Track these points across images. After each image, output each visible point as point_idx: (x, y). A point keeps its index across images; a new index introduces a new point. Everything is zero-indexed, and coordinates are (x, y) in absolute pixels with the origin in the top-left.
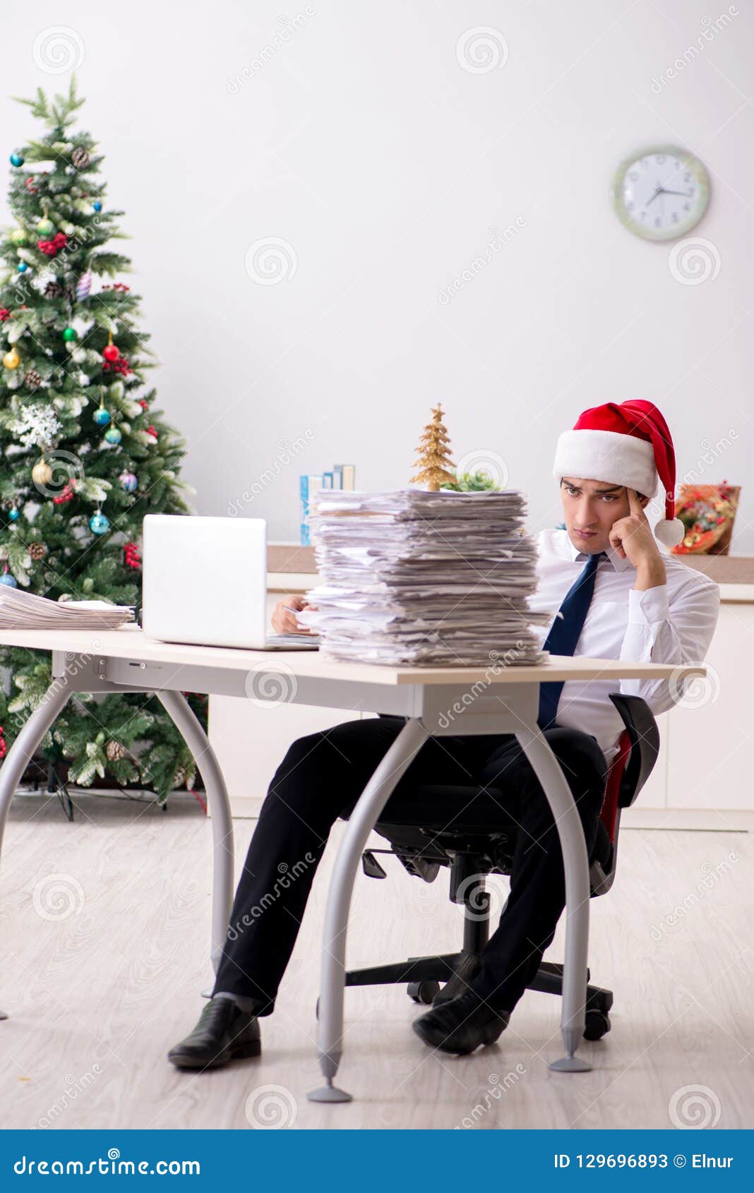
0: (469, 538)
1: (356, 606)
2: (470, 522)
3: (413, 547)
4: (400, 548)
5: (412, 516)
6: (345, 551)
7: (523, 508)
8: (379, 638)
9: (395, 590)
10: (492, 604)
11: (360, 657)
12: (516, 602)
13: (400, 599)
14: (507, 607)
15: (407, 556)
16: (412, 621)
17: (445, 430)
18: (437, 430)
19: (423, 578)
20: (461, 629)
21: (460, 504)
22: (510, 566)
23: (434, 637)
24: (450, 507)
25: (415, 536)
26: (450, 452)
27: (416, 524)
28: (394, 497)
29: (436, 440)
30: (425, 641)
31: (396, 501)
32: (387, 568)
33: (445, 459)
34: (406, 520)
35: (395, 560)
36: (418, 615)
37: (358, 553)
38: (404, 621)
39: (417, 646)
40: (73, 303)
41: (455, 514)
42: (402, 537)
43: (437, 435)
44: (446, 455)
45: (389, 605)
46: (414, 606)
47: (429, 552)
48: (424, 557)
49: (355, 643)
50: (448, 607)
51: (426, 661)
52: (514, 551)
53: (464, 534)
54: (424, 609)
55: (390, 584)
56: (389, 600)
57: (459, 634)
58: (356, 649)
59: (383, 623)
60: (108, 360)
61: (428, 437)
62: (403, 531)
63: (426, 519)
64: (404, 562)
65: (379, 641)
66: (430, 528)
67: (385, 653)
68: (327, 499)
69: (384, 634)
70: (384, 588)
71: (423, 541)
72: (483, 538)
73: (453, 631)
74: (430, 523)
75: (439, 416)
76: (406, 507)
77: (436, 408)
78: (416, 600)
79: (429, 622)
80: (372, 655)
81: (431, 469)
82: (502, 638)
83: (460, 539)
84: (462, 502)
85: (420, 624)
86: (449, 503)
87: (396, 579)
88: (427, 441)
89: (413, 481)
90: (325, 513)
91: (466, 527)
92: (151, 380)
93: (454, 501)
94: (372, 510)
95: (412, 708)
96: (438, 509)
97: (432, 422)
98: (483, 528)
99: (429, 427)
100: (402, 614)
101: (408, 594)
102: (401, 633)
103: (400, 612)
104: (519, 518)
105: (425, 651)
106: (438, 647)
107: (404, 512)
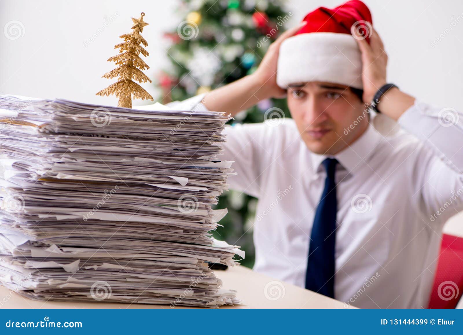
0: (137, 159)
3: (53, 163)
5: (56, 130)
15: (42, 173)
17: (143, 42)
18: (135, 40)
19: (63, 199)
20: (111, 260)
21: (127, 120)
22: (182, 194)
23: (72, 267)
25: (57, 152)
27: (57, 138)
28: (41, 106)
29: (133, 51)
30: (61, 269)
34: (49, 133)
36: (54, 240)
41: (117, 132)
42: (44, 151)
43: (134, 47)
46: (48, 230)
47: (75, 171)
50: (97, 233)
53: (132, 155)
54: (65, 235)
56: (20, 220)
57: (107, 265)
59: (14, 245)
61: (123, 46)
63: (73, 134)
64: (42, 179)
66: (77, 144)
69: (13, 258)
71: (64, 158)
72: (159, 161)
73: (100, 261)
75: (139, 26)
76: (50, 118)
78: (53, 223)
79: (65, 249)
81: (122, 81)
82: (167, 274)
84: (130, 118)
87: (29, 197)
88: (123, 51)
91: (134, 147)
93: (118, 117)
94: (26, 119)
97: (130, 31)
98: (159, 150)
99: (127, 37)
100: (34, 238)
101: (41, 216)
102: (30, 258)
103: (31, 235)
104: (215, 144)
105: (50, 282)
106: (70, 278)
107: (48, 124)
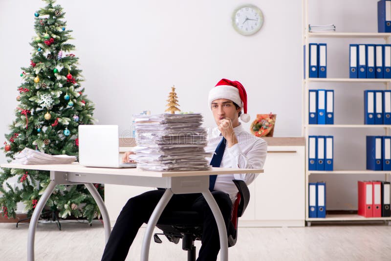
0: (185, 129)
1: (148, 152)
2: (185, 124)
3: (166, 132)
4: (162, 132)
5: (166, 122)
6: (145, 135)
7: (202, 119)
8: (156, 162)
9: (161, 146)
10: (193, 150)
11: (150, 169)
12: (201, 149)
13: (162, 149)
14: (198, 151)
15: (164, 135)
16: (167, 156)
17: (176, 94)
18: (173, 94)
20: (183, 159)
22: (198, 137)
23: (174, 162)
24: (178, 119)
25: (167, 128)
26: (178, 101)
27: (167, 125)
29: (173, 97)
30: (171, 163)
31: (160, 117)
32: (158, 139)
33: (176, 104)
34: (164, 123)
35: (160, 137)
36: (168, 154)
37: (148, 135)
38: (164, 157)
39: (168, 165)
40: (56, 60)
41: (180, 121)
42: (162, 129)
43: (173, 95)
44: (177, 102)
45: (159, 151)
46: (167, 152)
47: (172, 134)
48: (170, 135)
49: (148, 164)
50: (178, 151)
51: (172, 169)
52: (199, 132)
53: (183, 128)
54: (171, 152)
55: (159, 144)
56: (159, 150)
57: (182, 160)
58: (148, 166)
59: (157, 157)
60: (68, 79)
61: (170, 96)
62: (162, 127)
63: (170, 123)
64: (163, 137)
65: (157, 163)
66: (172, 126)
67: (158, 167)
68: (138, 118)
69: (158, 161)
70: (157, 146)
71: (169, 130)
72: (189, 129)
73: (180, 159)
74: (172, 124)
75: (174, 89)
76: (164, 119)
77: (173, 87)
78: (168, 149)
79: (172, 157)
80: (154, 168)
81: (172, 107)
82: (196, 161)
83: (182, 129)
84: (182, 117)
85: (169, 157)
86: (178, 117)
87: (161, 143)
88: (170, 98)
89: (166, 111)
90: (137, 122)
91: (184, 125)
92: (83, 85)
94: (153, 120)
95: (167, 185)
96: (174, 119)
97: (171, 91)
98: (189, 125)
99: (171, 93)
100: (163, 154)
101: (165, 148)
102: (163, 160)
103: (163, 153)
104: (201, 122)
105: (171, 166)
106: (175, 165)
107: (163, 121)
